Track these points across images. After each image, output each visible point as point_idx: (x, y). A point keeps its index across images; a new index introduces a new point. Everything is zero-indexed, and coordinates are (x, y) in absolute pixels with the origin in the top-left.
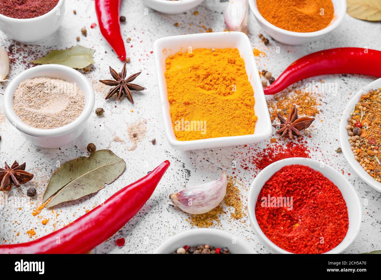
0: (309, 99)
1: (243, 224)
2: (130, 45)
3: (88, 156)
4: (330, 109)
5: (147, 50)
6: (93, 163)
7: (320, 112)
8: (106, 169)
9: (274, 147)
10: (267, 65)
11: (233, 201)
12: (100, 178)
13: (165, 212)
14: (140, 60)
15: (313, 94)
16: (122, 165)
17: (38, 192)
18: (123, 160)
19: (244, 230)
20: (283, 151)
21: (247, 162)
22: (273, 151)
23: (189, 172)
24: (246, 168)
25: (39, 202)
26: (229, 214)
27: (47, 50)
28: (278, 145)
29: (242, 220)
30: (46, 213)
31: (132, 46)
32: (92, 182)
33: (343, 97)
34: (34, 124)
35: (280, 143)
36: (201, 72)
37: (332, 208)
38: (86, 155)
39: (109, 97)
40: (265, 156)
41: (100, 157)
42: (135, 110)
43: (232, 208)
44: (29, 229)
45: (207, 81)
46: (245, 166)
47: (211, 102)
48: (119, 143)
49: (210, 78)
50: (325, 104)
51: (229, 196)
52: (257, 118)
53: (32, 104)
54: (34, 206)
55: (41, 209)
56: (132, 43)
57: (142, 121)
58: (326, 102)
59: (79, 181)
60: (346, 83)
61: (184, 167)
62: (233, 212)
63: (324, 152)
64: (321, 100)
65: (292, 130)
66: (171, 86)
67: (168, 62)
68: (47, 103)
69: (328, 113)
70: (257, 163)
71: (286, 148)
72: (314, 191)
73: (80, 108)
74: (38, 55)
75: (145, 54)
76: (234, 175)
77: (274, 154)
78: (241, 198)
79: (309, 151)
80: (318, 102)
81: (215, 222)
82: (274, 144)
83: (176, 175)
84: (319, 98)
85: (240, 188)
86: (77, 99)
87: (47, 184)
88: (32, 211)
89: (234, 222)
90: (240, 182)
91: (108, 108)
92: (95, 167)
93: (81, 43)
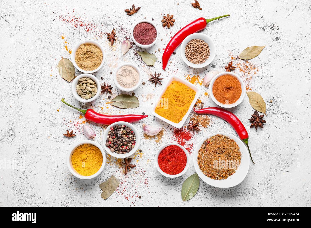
0: (208, 121)
1: (157, 145)
2: (170, 64)
3: (131, 96)
4: (211, 129)
5: (174, 70)
6: (131, 99)
7: (207, 128)
8: (133, 103)
9: (184, 129)
10: (206, 100)
11: (159, 136)
12: (129, 105)
13: (139, 127)
14: (169, 72)
15: (211, 121)
16: (138, 105)
17: (111, 98)
18: (139, 104)
19: (156, 146)
20: (185, 132)
21: (172, 128)
22: (182, 130)
23: (154, 120)
24: (171, 130)
25: (109, 101)
26: (155, 139)
27: (144, 50)
28: (186, 129)
29: (157, 143)
30: (109, 105)
31: (170, 65)
32: (127, 105)
33: (219, 128)
34: (119, 82)
35: (187, 129)
36: (178, 95)
37: (181, 162)
38: (131, 95)
39: (150, 80)
40: (179, 130)
41: (134, 98)
42: (154, 89)
43: (157, 138)
44: (103, 107)
45: (177, 98)
46: (171, 129)
47: (173, 106)
48: (142, 97)
49: (178, 98)
50: (211, 126)
51: (159, 135)
52: (181, 120)
53: (123, 75)
54: (108, 101)
55: (109, 103)
56: (171, 64)
57: (154, 94)
58: (212, 126)
59: (123, 102)
60: (224, 124)
61: (154, 117)
62: (157, 139)
63: (197, 141)
64: (211, 124)
65: (191, 129)
66: (166, 93)
67: (173, 83)
68: (127, 76)
69: (209, 130)
70: (175, 130)
71: (187, 132)
72: (179, 155)
73: (134, 85)
74: (140, 50)
75: (172, 71)
76: (166, 129)
77: (182, 131)
78: (162, 137)
79: (193, 137)
80: (210, 124)
81: (150, 139)
82: (185, 128)
83: (150, 118)
84: (211, 123)
85: (164, 134)
86: (135, 81)
87: (115, 97)
88: (106, 102)
89: (155, 142)
90: (166, 133)
91: (148, 83)
92: (130, 100)
93: (155, 54)
